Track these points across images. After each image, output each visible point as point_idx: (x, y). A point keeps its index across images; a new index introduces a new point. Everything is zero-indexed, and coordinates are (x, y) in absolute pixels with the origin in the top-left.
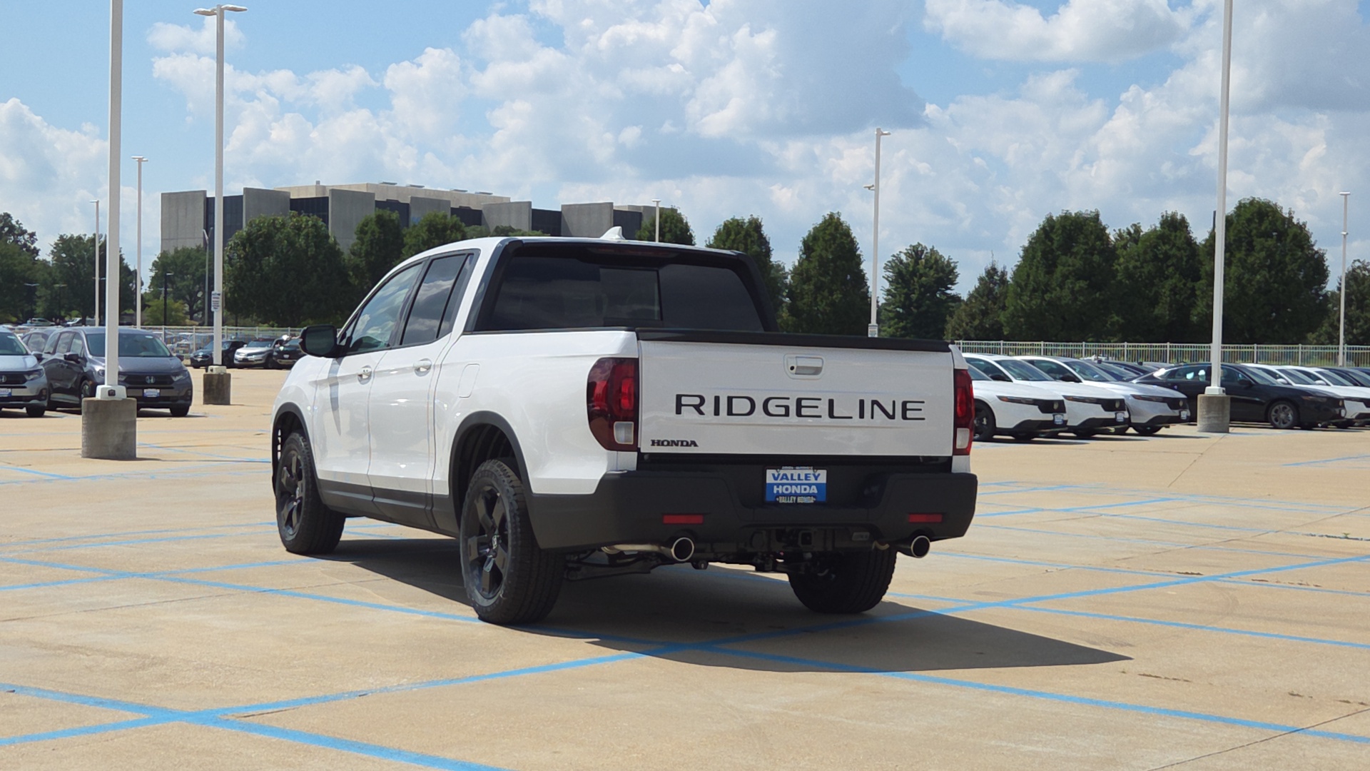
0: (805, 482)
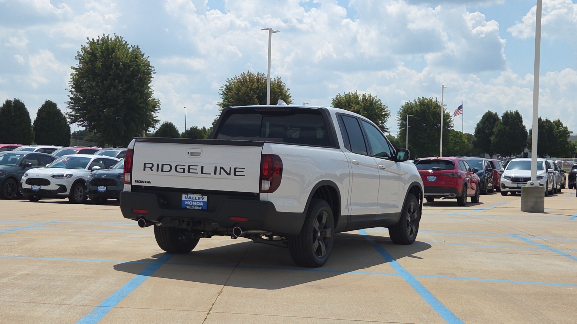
0: (198, 200)
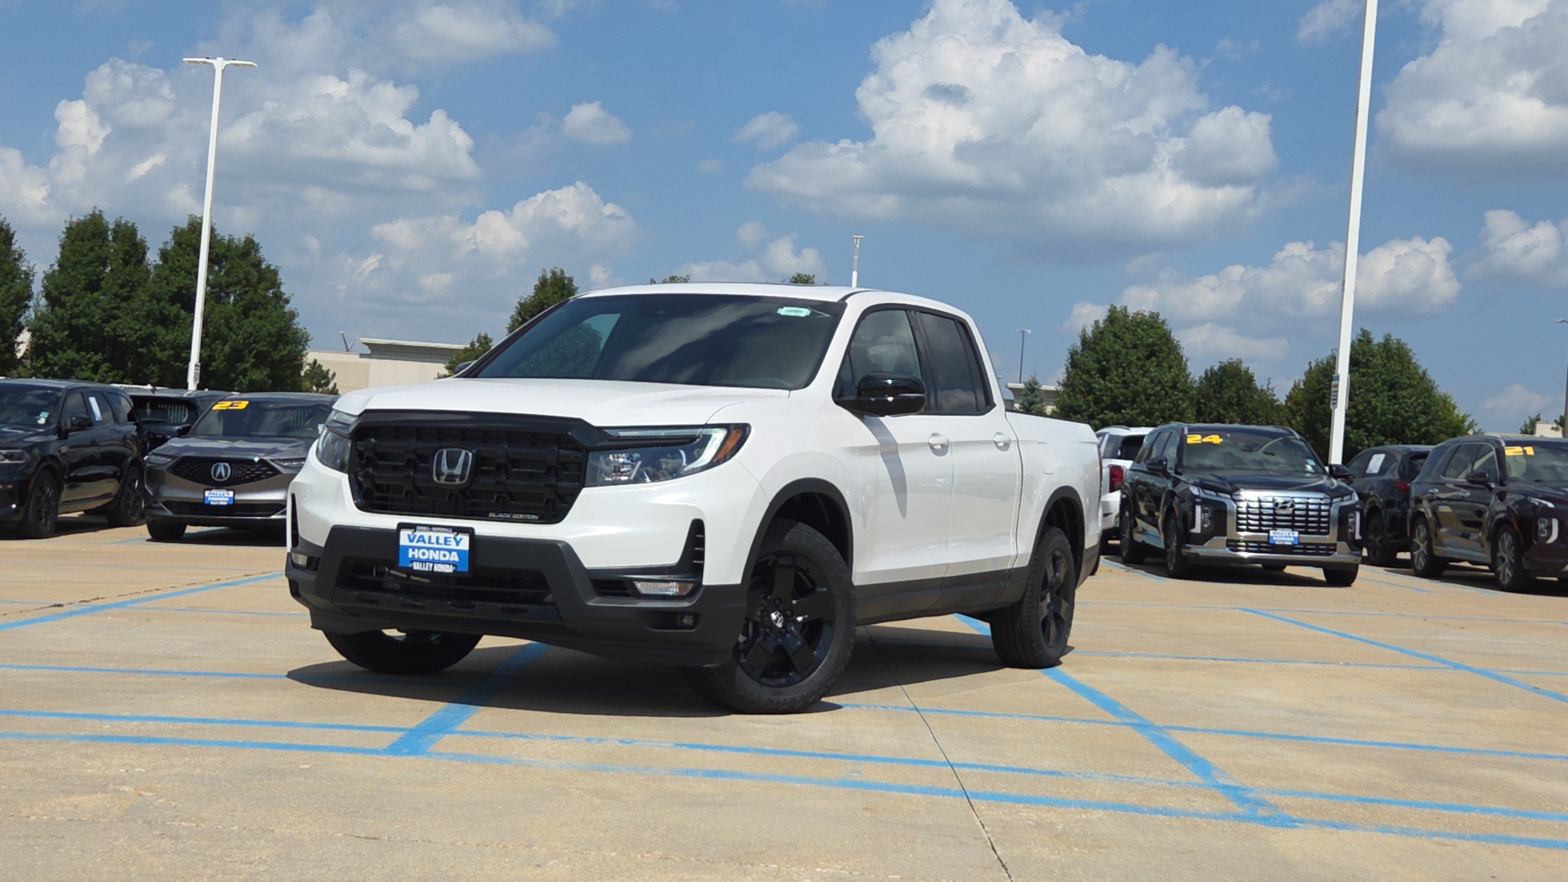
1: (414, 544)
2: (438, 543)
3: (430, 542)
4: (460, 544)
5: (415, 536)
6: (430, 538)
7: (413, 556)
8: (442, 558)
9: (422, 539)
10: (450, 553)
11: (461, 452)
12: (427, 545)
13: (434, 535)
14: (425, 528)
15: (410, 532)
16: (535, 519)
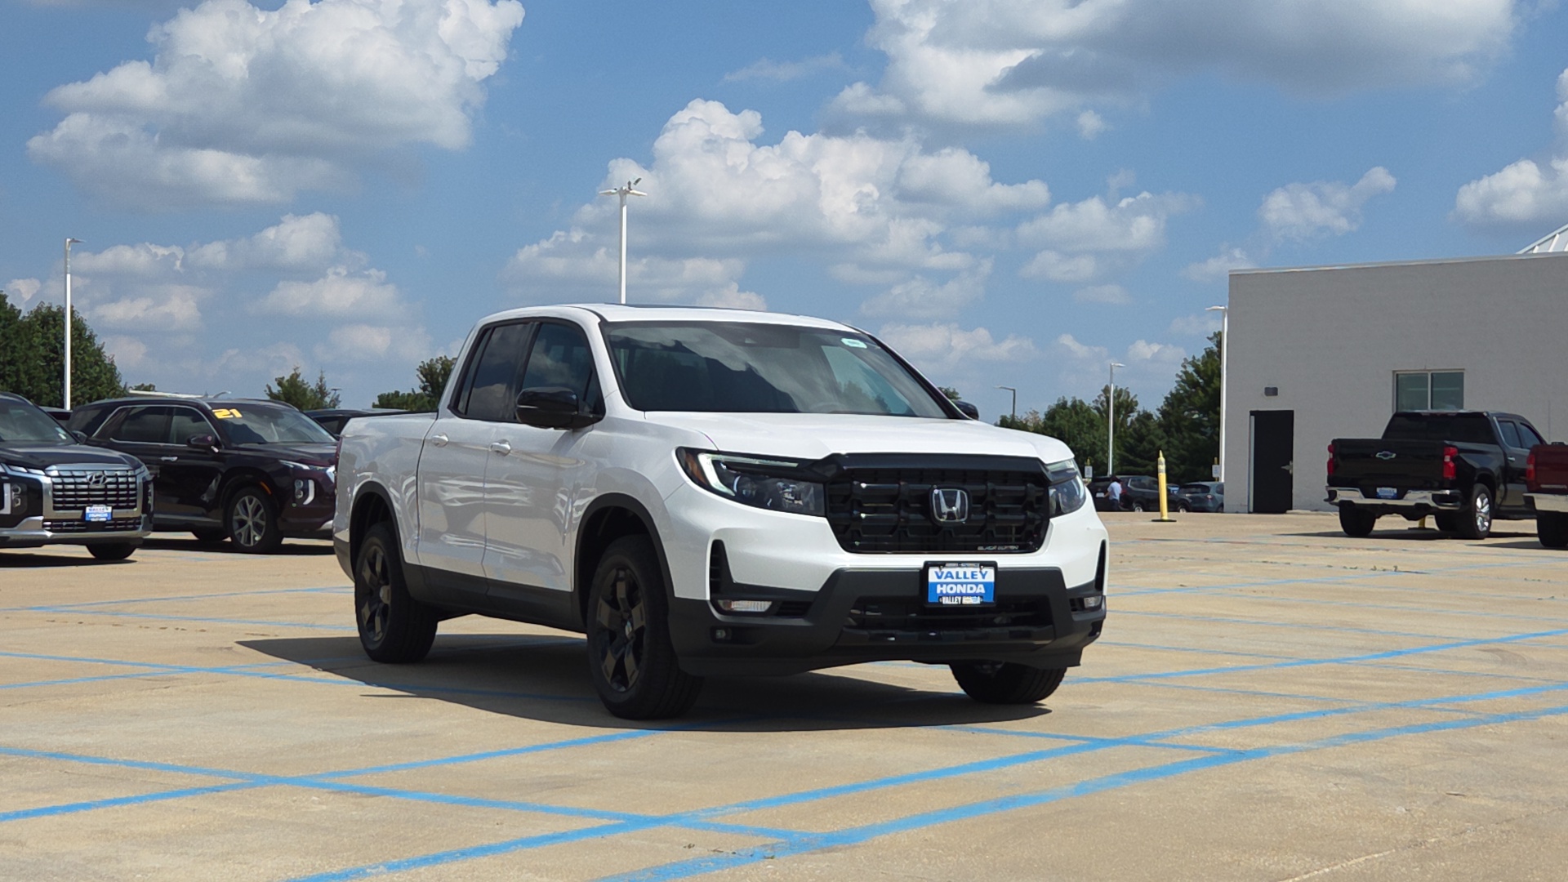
1: (942, 580)
2: (965, 577)
3: (957, 577)
4: (986, 577)
5: (942, 573)
6: (957, 573)
7: (942, 591)
8: (969, 591)
9: (950, 575)
10: (977, 586)
11: (956, 493)
12: (955, 580)
13: (961, 571)
14: (954, 565)
15: (937, 569)
16: (1015, 550)
